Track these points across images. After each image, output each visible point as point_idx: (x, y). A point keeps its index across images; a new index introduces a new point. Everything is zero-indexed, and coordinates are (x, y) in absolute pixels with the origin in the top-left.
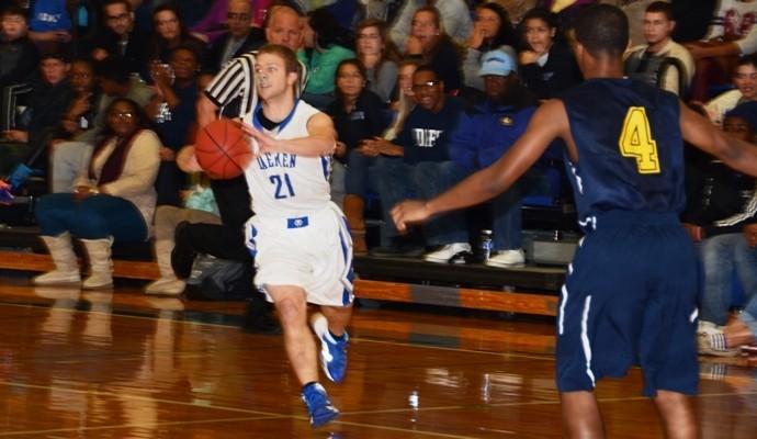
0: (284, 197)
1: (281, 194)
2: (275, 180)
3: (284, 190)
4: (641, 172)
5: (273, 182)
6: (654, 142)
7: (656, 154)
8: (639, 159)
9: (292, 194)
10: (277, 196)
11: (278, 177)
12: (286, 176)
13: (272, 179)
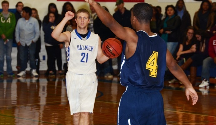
0: (84, 62)
1: (83, 60)
2: (83, 55)
3: (85, 60)
4: (150, 76)
5: (82, 55)
6: (157, 66)
7: (157, 71)
8: (151, 70)
9: (87, 62)
10: (82, 61)
11: (84, 54)
12: (87, 54)
13: (82, 54)
